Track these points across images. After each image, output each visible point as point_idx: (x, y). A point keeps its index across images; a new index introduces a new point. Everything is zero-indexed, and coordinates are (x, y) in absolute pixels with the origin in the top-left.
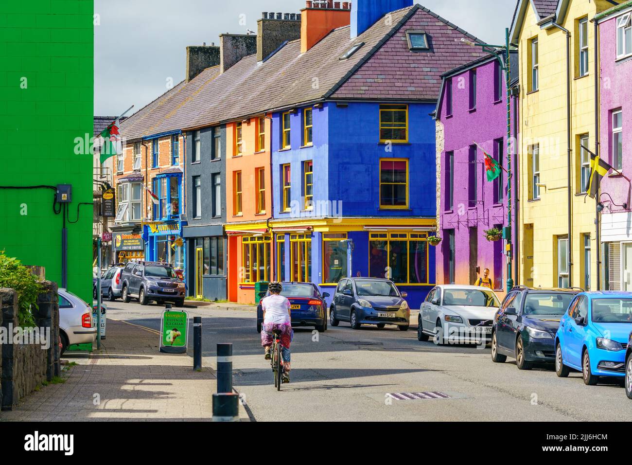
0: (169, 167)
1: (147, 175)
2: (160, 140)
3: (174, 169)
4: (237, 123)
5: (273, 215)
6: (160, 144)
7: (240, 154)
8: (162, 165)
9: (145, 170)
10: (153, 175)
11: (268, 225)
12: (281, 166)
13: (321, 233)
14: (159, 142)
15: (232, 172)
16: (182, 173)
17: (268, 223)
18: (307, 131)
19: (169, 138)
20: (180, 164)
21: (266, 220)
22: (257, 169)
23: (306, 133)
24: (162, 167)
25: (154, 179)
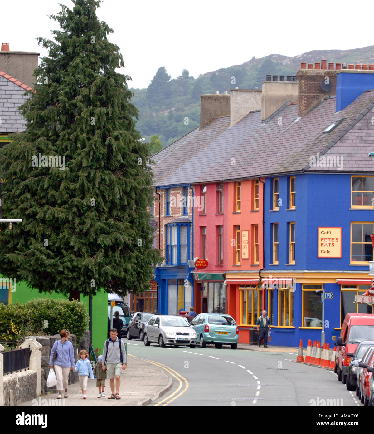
0: (179, 216)
1: (160, 221)
2: (172, 190)
3: (184, 219)
4: (237, 182)
5: (264, 267)
6: (172, 194)
7: (239, 211)
8: (173, 214)
9: (158, 216)
10: (165, 222)
11: (260, 276)
12: (272, 224)
13: (302, 284)
14: (171, 192)
15: (233, 226)
16: (191, 223)
17: (260, 273)
18: (292, 196)
19: (180, 190)
20: (189, 214)
21: (259, 271)
22: (253, 225)
23: (291, 197)
24: (174, 215)
25: (166, 226)
